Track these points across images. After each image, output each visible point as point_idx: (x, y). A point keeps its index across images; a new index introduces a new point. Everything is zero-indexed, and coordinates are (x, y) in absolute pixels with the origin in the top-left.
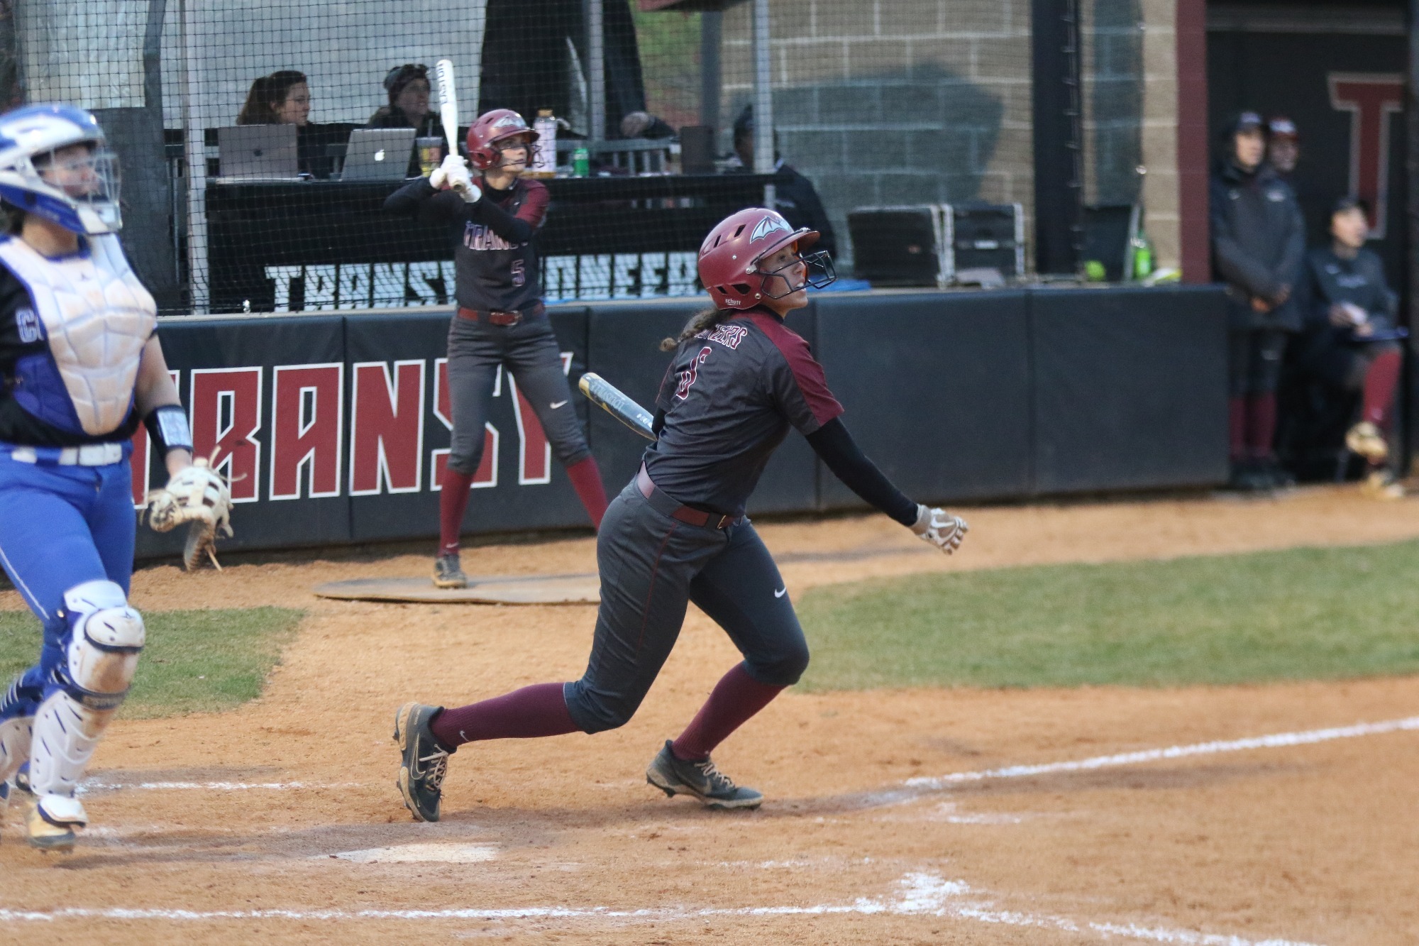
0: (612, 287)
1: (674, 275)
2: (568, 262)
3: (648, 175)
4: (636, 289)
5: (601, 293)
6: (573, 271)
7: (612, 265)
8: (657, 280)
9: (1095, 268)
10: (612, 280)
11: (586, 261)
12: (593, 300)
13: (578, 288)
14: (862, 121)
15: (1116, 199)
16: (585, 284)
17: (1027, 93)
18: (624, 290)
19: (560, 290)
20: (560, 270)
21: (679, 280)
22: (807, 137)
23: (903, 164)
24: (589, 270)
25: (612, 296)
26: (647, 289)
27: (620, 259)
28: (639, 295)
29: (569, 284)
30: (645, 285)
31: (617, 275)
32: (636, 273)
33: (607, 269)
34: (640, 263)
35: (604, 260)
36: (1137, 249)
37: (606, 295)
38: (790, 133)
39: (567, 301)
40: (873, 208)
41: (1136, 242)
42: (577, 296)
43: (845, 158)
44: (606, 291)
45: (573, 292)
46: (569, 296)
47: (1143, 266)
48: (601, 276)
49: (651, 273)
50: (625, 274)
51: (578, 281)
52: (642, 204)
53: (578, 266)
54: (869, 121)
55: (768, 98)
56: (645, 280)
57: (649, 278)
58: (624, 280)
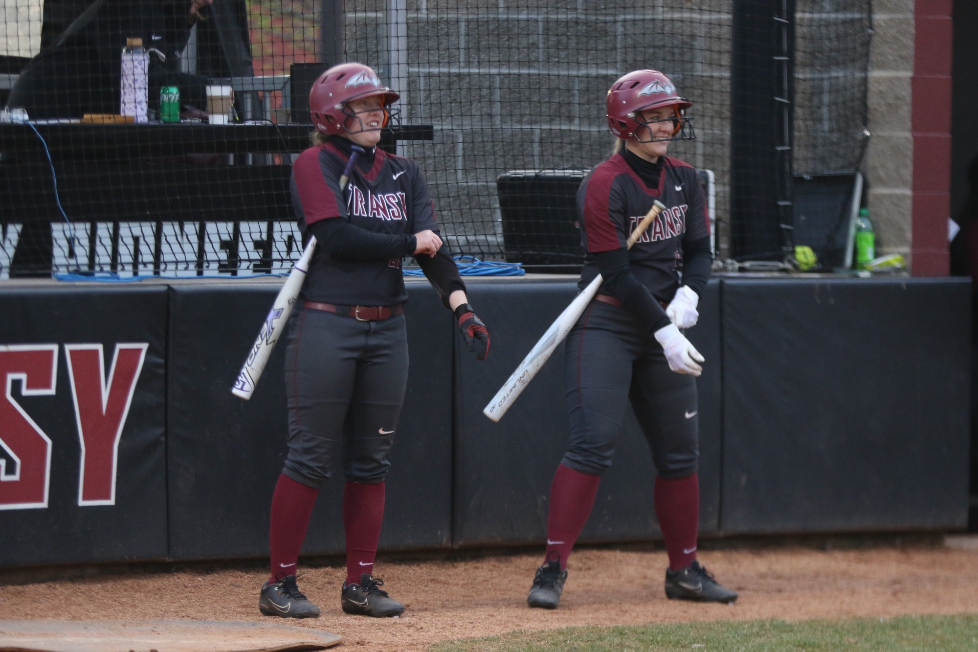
0: (201, 262)
1: (279, 247)
2: (147, 229)
3: (249, 123)
4: (231, 266)
5: (186, 269)
6: (151, 240)
7: (201, 235)
8: (256, 255)
9: (805, 254)
10: (201, 252)
11: (169, 229)
12: (177, 278)
13: (157, 262)
14: (520, 63)
15: (833, 168)
16: (167, 256)
17: (726, 32)
18: (215, 266)
19: (135, 264)
20: (136, 240)
21: (284, 255)
22: (452, 80)
23: (570, 119)
24: (171, 239)
25: (200, 273)
26: (244, 265)
27: (210, 227)
28: (234, 273)
29: (147, 256)
30: (241, 261)
31: (208, 247)
32: (231, 246)
33: (194, 239)
34: (237, 231)
35: (191, 228)
36: (859, 229)
37: (193, 273)
38: (429, 76)
39: (143, 278)
40: (531, 173)
41: (857, 222)
42: (157, 273)
43: (497, 109)
44: (192, 266)
45: (151, 267)
46: (146, 271)
47: (867, 252)
48: (187, 247)
49: (250, 246)
50: (217, 246)
51: (158, 253)
52: (240, 160)
53: (158, 234)
54: (529, 64)
55: (402, 30)
56: (243, 255)
57: (247, 251)
58: (215, 253)
